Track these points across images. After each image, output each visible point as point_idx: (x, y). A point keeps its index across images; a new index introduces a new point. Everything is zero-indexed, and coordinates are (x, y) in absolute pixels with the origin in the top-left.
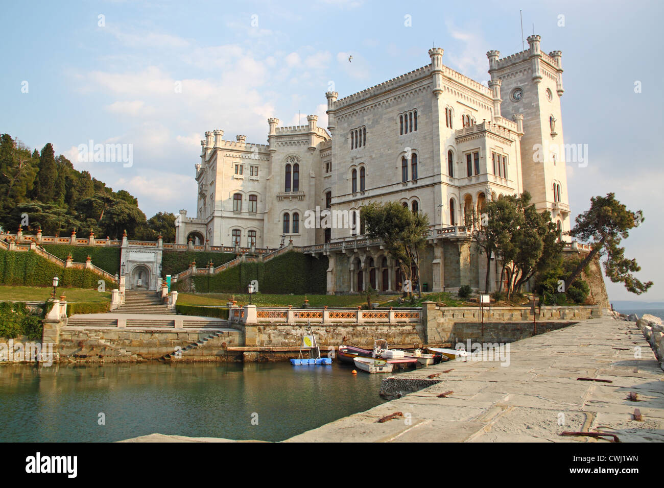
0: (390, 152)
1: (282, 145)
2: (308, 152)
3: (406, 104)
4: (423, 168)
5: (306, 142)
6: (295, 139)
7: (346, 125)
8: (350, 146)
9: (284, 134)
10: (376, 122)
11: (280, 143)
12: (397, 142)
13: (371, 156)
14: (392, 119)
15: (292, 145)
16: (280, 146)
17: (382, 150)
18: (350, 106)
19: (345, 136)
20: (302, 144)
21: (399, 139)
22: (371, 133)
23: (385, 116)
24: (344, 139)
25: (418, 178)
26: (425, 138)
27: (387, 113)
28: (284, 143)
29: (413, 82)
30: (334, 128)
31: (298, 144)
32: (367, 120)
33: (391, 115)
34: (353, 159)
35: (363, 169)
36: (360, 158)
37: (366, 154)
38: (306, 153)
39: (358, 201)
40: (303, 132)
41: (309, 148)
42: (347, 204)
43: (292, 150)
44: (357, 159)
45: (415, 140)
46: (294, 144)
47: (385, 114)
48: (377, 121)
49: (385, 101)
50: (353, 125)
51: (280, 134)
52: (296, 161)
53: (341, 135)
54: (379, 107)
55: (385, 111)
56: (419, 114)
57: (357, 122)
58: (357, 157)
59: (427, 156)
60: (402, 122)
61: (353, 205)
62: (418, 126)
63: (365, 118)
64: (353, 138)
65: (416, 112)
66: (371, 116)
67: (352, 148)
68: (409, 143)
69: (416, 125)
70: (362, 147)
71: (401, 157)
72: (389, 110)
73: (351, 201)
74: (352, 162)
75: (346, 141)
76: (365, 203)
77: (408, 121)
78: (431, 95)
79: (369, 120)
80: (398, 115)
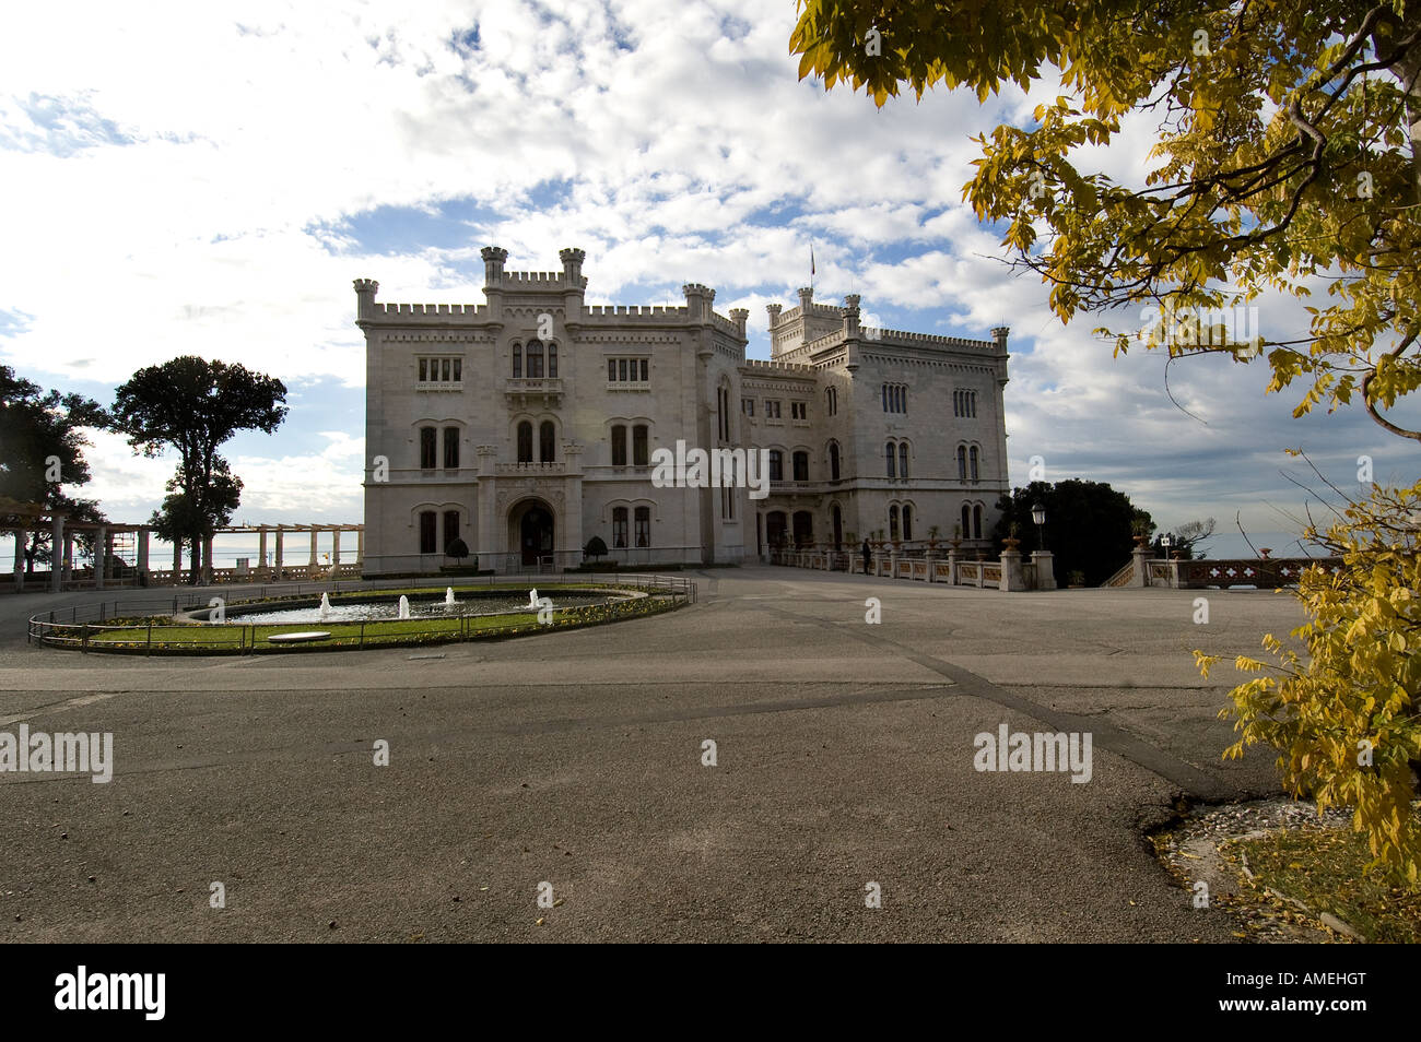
0: (943, 434)
3: (963, 379)
4: (986, 468)
5: (736, 353)
7: (874, 371)
8: (882, 407)
10: (921, 385)
12: (952, 425)
13: (917, 433)
14: (945, 391)
17: (932, 428)
18: (885, 346)
19: (873, 388)
20: (733, 355)
21: (954, 421)
22: (916, 398)
23: (936, 383)
24: (871, 392)
27: (939, 380)
32: (908, 376)
33: (943, 385)
34: (889, 428)
35: (904, 446)
36: (901, 429)
37: (909, 426)
39: (901, 492)
42: (884, 493)
44: (895, 428)
45: (975, 430)
46: (726, 352)
47: (935, 380)
48: (924, 385)
50: (887, 376)
51: (717, 328)
52: (726, 386)
53: (866, 384)
55: (935, 376)
56: (976, 397)
57: (894, 374)
58: (897, 426)
59: (989, 454)
60: (955, 400)
61: (893, 496)
62: (977, 413)
63: (906, 373)
64: (884, 394)
65: (973, 394)
66: (915, 374)
67: (886, 410)
68: (969, 430)
69: (974, 410)
70: (901, 415)
71: (958, 446)
72: (941, 377)
73: (891, 490)
74: (889, 431)
75: (876, 396)
76: (914, 497)
77: (964, 403)
78: (992, 382)
79: (912, 378)
80: (951, 390)
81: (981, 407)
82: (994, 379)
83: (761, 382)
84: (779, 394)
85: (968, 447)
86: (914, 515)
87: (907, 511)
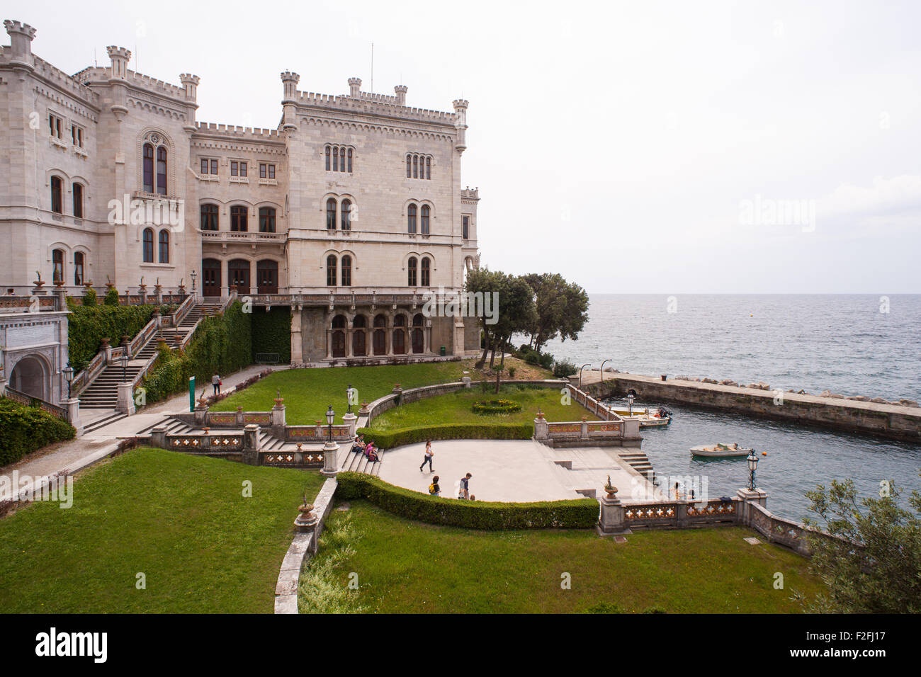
0: (392, 193)
1: (138, 107)
2: (183, 134)
3: (417, 144)
4: (438, 224)
5: (181, 115)
6: (163, 104)
8: (324, 165)
9: (142, 86)
10: (370, 148)
11: (135, 102)
12: (403, 185)
13: (363, 190)
14: (397, 154)
15: (157, 113)
16: (134, 106)
17: (380, 187)
18: (327, 110)
19: (313, 148)
20: (174, 117)
21: (405, 182)
22: (364, 159)
23: (387, 146)
24: (314, 151)
25: (431, 233)
26: (441, 192)
27: (390, 144)
28: (143, 104)
29: (431, 123)
30: (296, 129)
31: (168, 115)
32: (356, 139)
33: (395, 149)
34: (331, 185)
35: (346, 202)
36: (344, 186)
37: (354, 184)
38: (181, 136)
39: (341, 243)
40: (175, 97)
41: (185, 129)
42: (320, 243)
43: (158, 122)
44: (338, 186)
45: (429, 190)
46: (160, 112)
47: (386, 144)
48: (373, 148)
49: (388, 128)
50: (331, 138)
51: (136, 86)
52: (160, 143)
53: (308, 144)
54: (379, 131)
55: (386, 140)
56: (432, 162)
57: (338, 136)
58: (338, 184)
59: (443, 212)
60: (409, 163)
61: (332, 246)
62: (432, 176)
63: (353, 136)
64: (328, 155)
65: (429, 158)
66: (364, 138)
67: (328, 169)
68: (420, 190)
69: (429, 173)
70: (346, 174)
71: (408, 204)
72: (392, 141)
73: (329, 241)
74: (330, 188)
75: (317, 155)
76: (354, 248)
77: (418, 165)
78: (450, 148)
79: (359, 141)
80: (404, 152)
81: (436, 170)
82: (452, 145)
83: (224, 144)
84: (245, 156)
85: (419, 206)
86: (354, 265)
87: (347, 261)
